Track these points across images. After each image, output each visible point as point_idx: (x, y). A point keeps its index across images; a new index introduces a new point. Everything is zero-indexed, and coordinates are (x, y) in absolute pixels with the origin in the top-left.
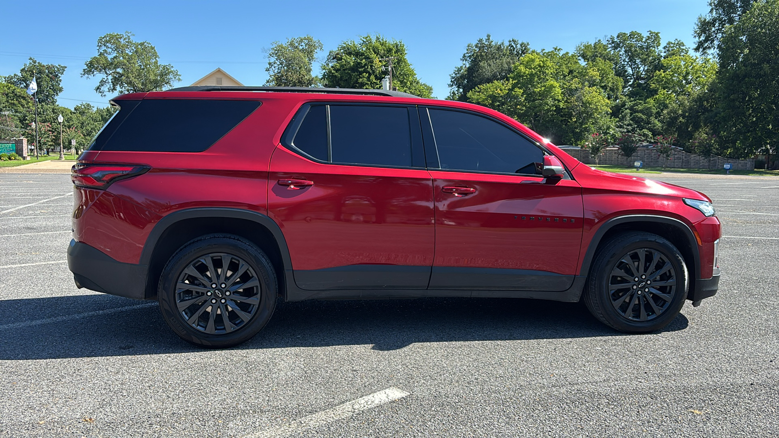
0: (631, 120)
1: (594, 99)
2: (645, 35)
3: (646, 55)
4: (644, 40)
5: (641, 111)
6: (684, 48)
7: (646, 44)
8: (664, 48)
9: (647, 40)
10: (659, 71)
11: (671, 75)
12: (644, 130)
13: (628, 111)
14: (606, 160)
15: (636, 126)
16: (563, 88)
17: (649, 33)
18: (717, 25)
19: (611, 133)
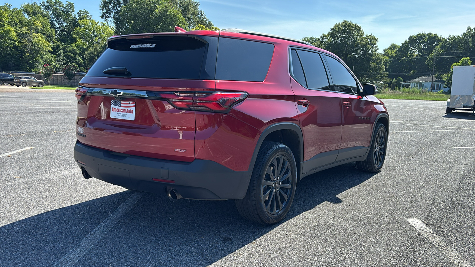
0: (64, 56)
1: (41, 41)
2: (65, 4)
3: (67, 16)
4: (64, 6)
5: (70, 52)
6: (89, 15)
7: (66, 9)
8: (78, 13)
9: (66, 7)
10: (77, 27)
11: (84, 31)
12: (73, 63)
13: (62, 51)
14: (54, 82)
15: (68, 61)
16: (17, 32)
17: (67, 2)
18: (112, 4)
19: (53, 64)
